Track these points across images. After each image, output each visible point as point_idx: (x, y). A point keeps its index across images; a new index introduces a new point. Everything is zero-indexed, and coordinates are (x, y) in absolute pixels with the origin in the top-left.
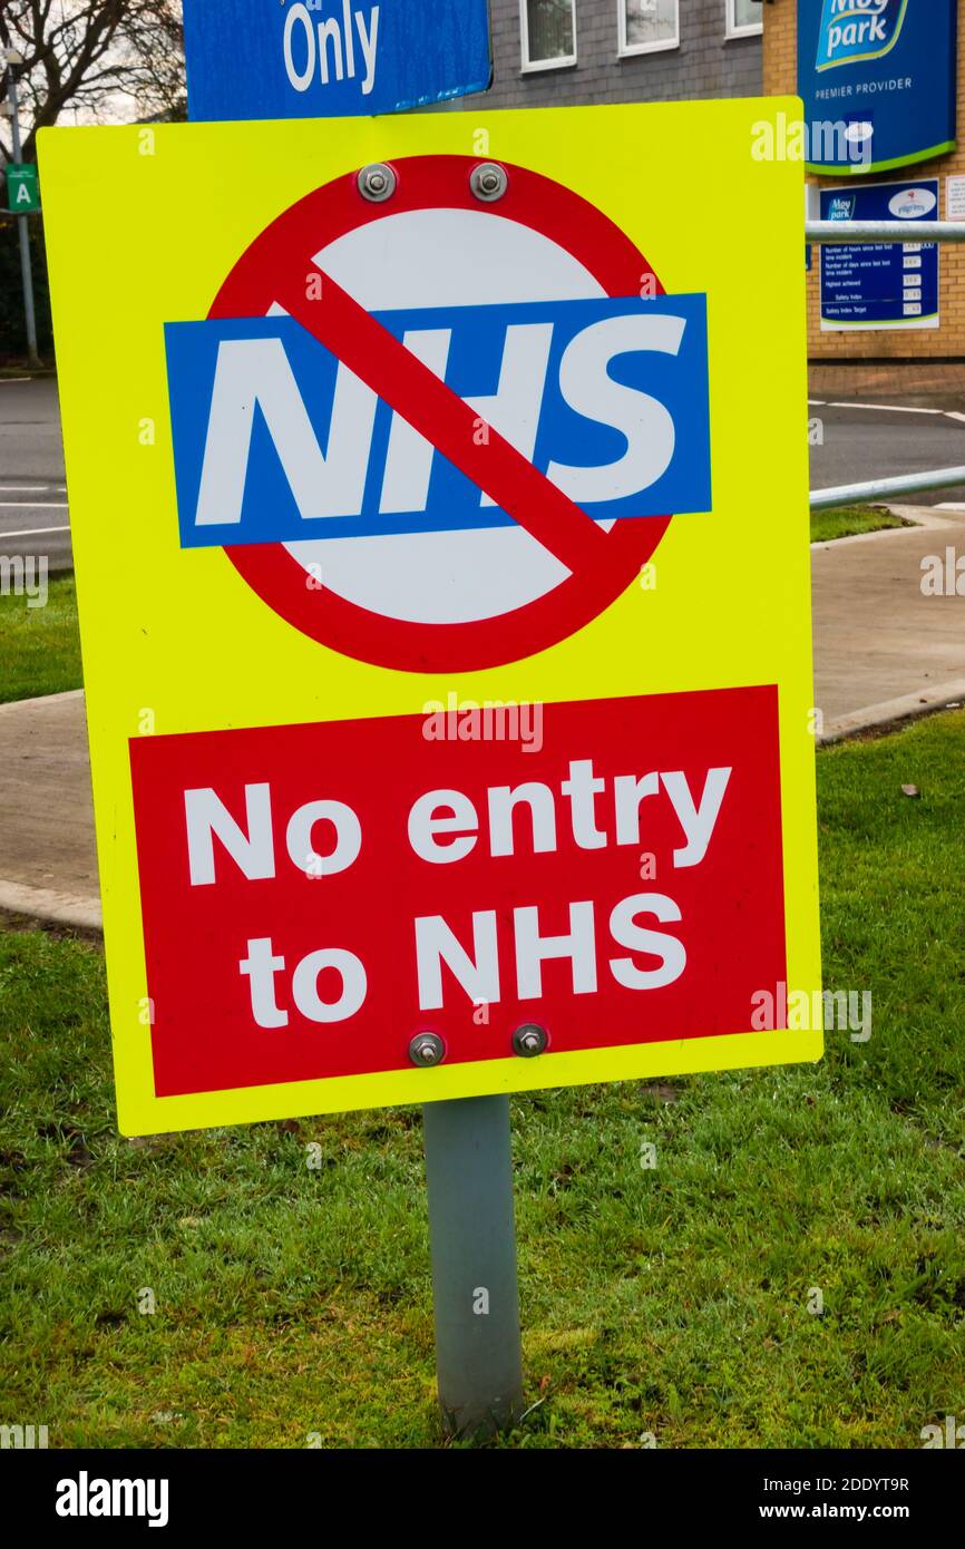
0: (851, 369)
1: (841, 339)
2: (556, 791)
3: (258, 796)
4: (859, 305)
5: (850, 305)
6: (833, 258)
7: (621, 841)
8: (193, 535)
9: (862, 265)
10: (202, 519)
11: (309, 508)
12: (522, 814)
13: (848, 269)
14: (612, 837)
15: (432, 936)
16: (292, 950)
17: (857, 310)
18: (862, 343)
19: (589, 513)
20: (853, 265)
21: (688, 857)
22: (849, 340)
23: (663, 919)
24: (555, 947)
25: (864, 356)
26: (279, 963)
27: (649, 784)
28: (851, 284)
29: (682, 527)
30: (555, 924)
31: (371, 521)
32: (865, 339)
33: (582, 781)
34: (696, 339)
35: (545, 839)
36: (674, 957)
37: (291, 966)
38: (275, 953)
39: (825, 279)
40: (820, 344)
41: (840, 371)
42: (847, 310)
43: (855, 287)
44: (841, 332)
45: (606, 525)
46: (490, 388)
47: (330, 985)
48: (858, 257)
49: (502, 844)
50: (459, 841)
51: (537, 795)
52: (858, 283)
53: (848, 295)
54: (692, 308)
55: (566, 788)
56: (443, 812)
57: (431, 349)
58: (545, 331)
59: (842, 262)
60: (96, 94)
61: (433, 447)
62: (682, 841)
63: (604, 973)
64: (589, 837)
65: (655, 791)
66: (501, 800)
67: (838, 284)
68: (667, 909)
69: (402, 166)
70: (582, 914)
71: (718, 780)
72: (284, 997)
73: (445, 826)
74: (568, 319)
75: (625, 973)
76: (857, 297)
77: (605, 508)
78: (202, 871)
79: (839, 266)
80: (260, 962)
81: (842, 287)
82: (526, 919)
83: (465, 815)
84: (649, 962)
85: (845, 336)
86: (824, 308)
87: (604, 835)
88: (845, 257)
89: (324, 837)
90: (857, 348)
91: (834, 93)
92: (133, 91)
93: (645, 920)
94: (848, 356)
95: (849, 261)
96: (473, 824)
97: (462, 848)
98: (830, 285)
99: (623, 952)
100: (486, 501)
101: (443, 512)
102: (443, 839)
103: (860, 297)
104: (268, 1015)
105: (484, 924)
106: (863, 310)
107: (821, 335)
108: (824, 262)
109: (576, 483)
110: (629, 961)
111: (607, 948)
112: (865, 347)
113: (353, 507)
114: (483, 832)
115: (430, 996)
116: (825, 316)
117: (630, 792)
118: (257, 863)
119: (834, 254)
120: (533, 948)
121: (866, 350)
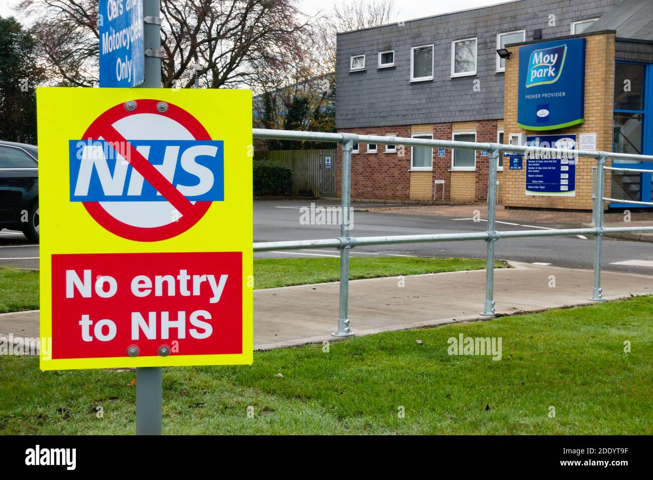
0: (537, 212)
1: (534, 199)
2: (176, 278)
3: (88, 273)
4: (542, 185)
5: (538, 185)
6: (531, 165)
7: (194, 294)
8: (73, 198)
9: (544, 168)
10: (76, 194)
11: (107, 193)
12: (165, 284)
13: (538, 170)
14: (192, 293)
15: (136, 318)
16: (95, 319)
17: (541, 187)
18: (542, 201)
19: (189, 199)
20: (539, 168)
21: (214, 300)
22: (537, 199)
23: (206, 318)
24: (173, 324)
25: (543, 207)
26: (91, 322)
27: (203, 278)
28: (539, 176)
29: (215, 205)
30: (173, 317)
31: (125, 197)
32: (544, 200)
33: (183, 276)
34: (220, 153)
35: (172, 292)
36: (209, 330)
37: (94, 323)
38: (90, 319)
39: (528, 173)
40: (525, 201)
41: (532, 212)
42: (537, 187)
43: (540, 177)
44: (534, 196)
45: (193, 203)
46: (161, 162)
47: (105, 330)
48: (542, 165)
49: (159, 292)
50: (146, 291)
51: (170, 279)
52: (542, 176)
53: (537, 180)
54: (220, 145)
55: (179, 277)
56: (142, 282)
57: (144, 151)
58: (177, 148)
59: (535, 166)
60: (234, 84)
61: (144, 178)
62: (212, 296)
63: (187, 333)
64: (185, 292)
65: (205, 280)
66: (159, 280)
67: (533, 176)
68: (207, 315)
69: (139, 102)
70: (182, 315)
71: (224, 278)
72: (92, 332)
73: (142, 286)
74: (184, 146)
75: (194, 333)
76: (541, 182)
77: (193, 198)
78: (70, 294)
79: (534, 168)
80: (85, 321)
81: (535, 177)
82: (165, 315)
83: (148, 283)
84: (201, 331)
85: (536, 198)
86: (527, 185)
87: (189, 292)
88: (537, 165)
89: (106, 287)
90: (541, 203)
91: (533, 96)
92: (249, 83)
93: (201, 318)
94: (537, 207)
95: (538, 166)
96: (150, 286)
97: (147, 293)
98: (530, 176)
99: (193, 327)
100: (159, 194)
101: (146, 196)
102: (141, 290)
103: (543, 182)
104: (86, 337)
105: (152, 315)
106: (544, 187)
107: (526, 197)
108: (528, 166)
109: (185, 191)
110: (195, 330)
111: (189, 326)
112: (544, 203)
113: (120, 193)
114: (153, 289)
115: (135, 336)
116: (527, 189)
117: (198, 280)
118: (86, 293)
119: (532, 163)
120: (166, 324)
121: (544, 205)
